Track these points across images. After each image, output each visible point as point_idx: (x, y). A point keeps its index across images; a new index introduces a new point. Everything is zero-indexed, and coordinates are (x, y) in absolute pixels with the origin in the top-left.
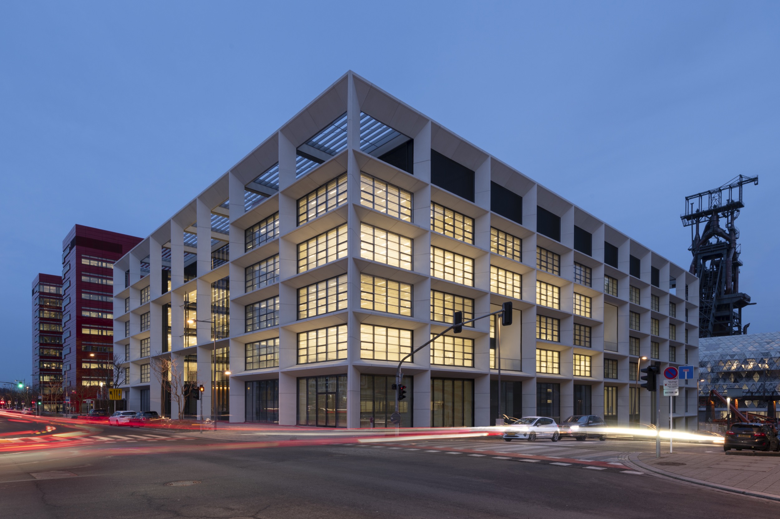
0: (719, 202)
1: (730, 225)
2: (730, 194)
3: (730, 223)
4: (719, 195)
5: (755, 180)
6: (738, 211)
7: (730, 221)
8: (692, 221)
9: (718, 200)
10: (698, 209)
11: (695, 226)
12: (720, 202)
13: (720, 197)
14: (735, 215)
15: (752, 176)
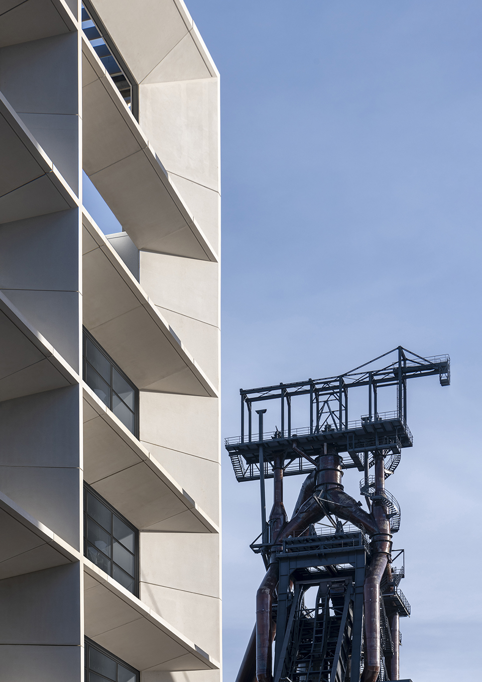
0: (340, 419)
1: (372, 490)
2: (373, 402)
3: (372, 486)
4: (340, 401)
5: (440, 368)
6: (396, 452)
7: (371, 480)
8: (262, 466)
9: (337, 414)
10: (280, 430)
11: (270, 483)
12: (344, 421)
13: (344, 407)
14: (387, 461)
15: (433, 355)
